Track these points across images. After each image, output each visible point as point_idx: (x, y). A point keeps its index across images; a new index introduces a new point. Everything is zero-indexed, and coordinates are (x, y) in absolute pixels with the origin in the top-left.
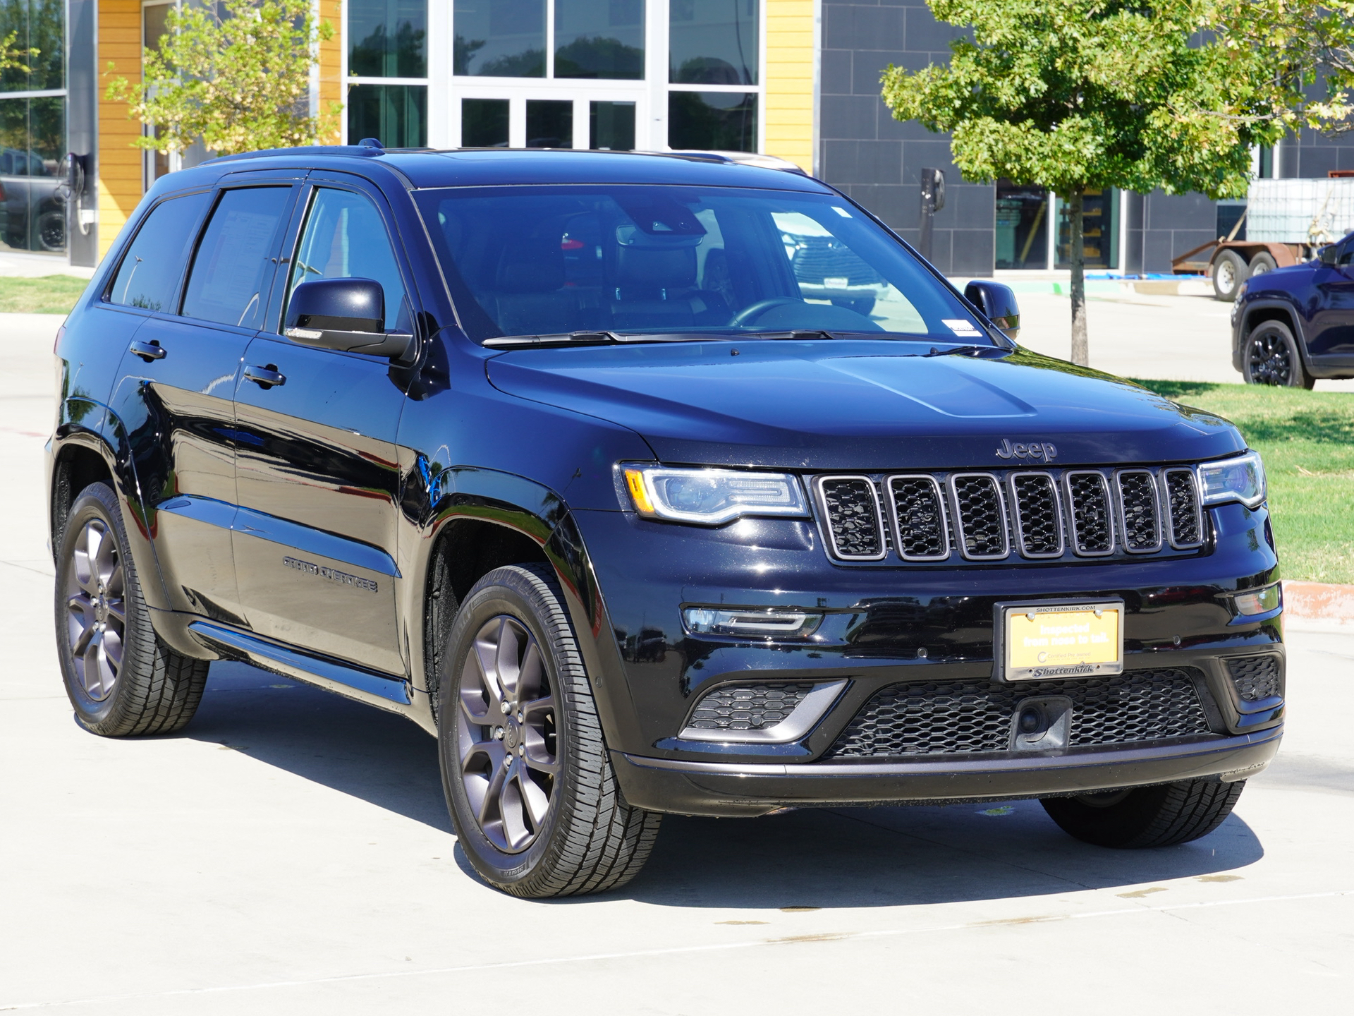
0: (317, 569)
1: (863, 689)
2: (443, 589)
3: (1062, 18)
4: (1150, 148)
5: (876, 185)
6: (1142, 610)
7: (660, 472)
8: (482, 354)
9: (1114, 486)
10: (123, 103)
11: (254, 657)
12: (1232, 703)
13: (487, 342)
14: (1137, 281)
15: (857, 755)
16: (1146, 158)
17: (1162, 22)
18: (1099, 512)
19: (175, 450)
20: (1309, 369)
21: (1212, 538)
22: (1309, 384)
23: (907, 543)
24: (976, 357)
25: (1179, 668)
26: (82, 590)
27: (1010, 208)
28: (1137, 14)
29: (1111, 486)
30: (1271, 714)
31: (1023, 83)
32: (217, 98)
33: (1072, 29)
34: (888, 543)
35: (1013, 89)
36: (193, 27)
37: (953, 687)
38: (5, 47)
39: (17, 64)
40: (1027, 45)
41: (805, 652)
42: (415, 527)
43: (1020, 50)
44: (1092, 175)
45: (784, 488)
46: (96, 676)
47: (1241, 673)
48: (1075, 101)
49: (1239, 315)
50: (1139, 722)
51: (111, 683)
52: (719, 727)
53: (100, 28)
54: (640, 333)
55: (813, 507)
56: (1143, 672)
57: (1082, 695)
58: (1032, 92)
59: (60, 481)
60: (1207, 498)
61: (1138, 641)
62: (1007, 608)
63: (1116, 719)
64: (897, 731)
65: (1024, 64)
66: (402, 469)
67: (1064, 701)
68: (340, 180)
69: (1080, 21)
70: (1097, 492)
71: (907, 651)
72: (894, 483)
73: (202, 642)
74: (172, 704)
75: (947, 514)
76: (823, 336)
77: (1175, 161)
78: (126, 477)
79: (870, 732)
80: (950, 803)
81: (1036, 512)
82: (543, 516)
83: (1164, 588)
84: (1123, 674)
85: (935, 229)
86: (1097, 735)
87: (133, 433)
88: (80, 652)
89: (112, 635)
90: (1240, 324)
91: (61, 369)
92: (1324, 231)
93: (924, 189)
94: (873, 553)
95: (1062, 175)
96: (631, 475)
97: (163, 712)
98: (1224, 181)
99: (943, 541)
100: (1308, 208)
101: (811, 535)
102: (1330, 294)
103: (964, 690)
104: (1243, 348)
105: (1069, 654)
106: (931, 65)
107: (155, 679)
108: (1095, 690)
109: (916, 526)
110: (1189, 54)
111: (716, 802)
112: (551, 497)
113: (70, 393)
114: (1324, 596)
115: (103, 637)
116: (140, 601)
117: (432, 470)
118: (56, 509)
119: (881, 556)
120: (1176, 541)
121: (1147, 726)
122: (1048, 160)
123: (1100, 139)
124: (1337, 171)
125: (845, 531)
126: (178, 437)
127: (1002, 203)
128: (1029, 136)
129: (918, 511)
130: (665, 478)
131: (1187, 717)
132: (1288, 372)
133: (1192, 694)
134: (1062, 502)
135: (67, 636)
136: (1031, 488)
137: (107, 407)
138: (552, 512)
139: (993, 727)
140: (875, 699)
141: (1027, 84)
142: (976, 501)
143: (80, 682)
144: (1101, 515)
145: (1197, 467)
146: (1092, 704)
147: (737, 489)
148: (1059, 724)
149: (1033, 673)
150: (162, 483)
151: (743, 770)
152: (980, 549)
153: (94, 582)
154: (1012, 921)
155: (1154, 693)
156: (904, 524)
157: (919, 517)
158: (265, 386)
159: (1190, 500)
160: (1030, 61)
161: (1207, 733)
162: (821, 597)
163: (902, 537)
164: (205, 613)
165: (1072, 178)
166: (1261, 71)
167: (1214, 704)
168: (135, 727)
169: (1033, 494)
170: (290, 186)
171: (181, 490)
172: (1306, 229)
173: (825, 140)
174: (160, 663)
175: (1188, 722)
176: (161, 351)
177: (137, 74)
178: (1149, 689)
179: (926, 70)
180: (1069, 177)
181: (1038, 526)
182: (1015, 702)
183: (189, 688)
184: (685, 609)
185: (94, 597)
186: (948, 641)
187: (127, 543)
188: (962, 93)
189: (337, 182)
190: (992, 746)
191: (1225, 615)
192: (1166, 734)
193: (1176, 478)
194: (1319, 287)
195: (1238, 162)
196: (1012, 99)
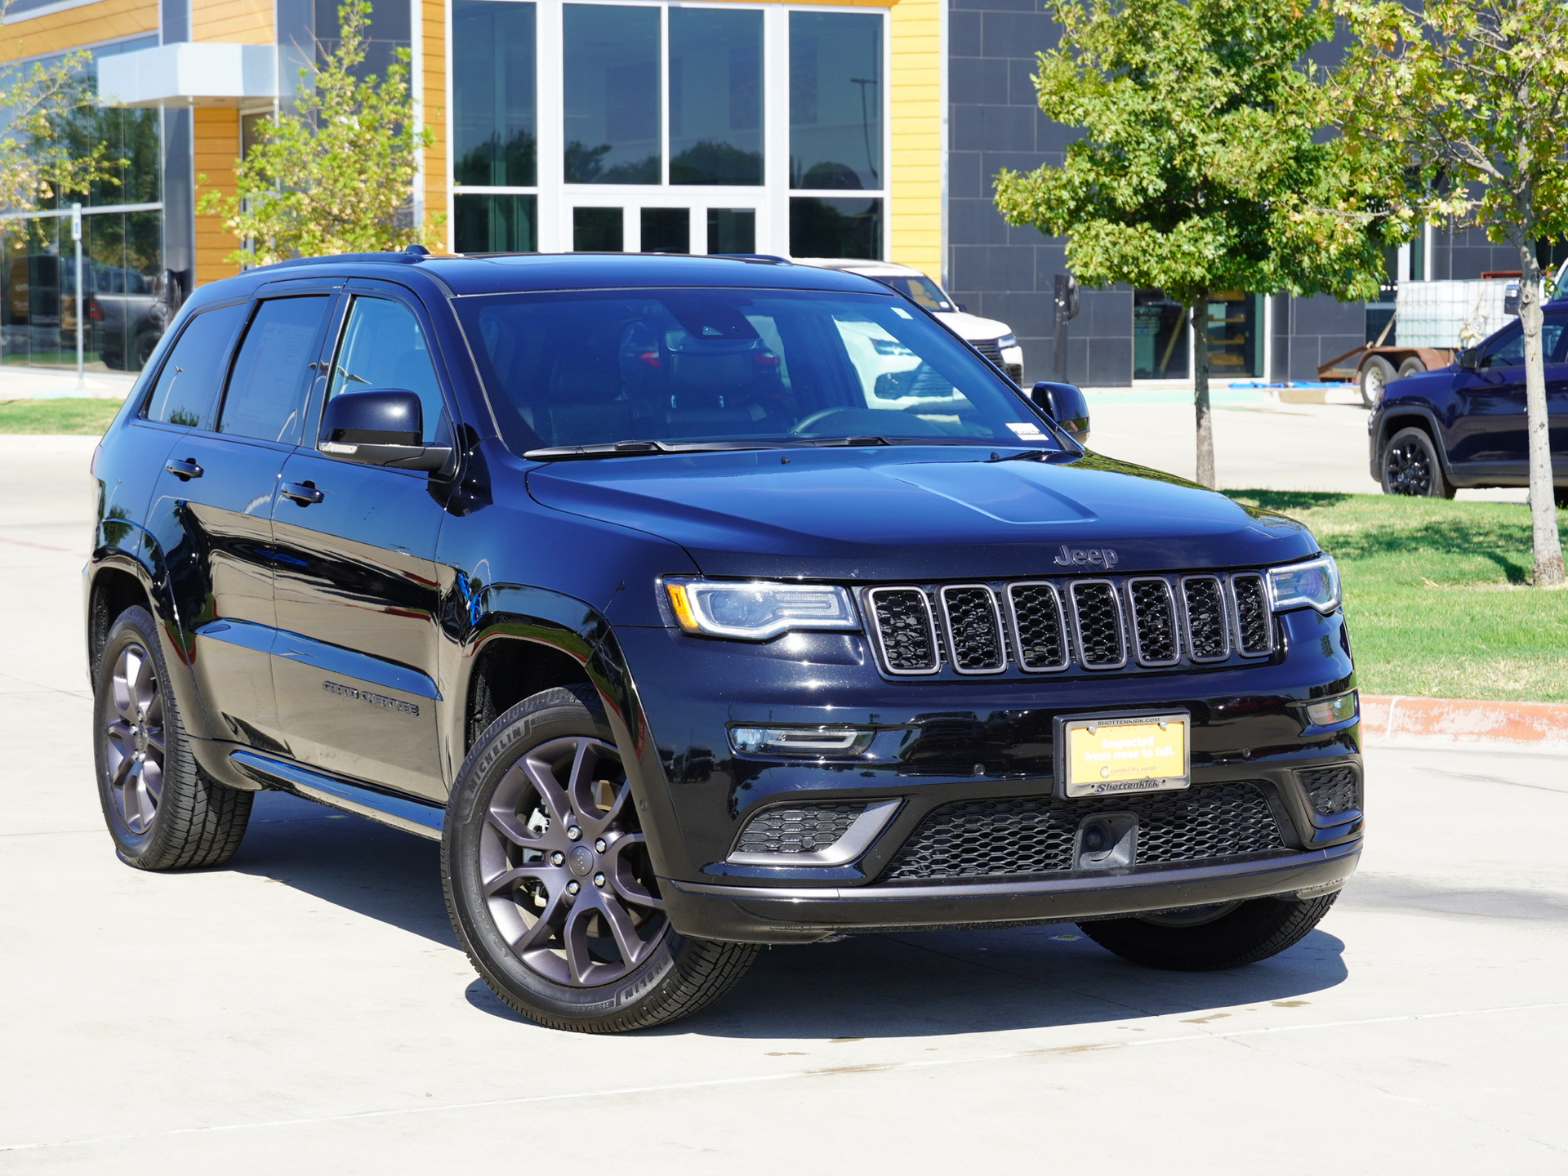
0: (358, 694)
1: (918, 808)
2: (485, 711)
3: (1180, 113)
4: (1275, 249)
5: (1008, 292)
6: (1210, 722)
7: (702, 586)
8: (522, 466)
9: (1178, 593)
10: (217, 216)
11: (299, 787)
12: (1307, 817)
13: (529, 454)
14: (1283, 390)
15: (913, 877)
16: (1271, 259)
17: (1285, 115)
18: (1164, 620)
19: (213, 571)
20: (1448, 477)
21: (1282, 645)
22: (1449, 493)
23: (964, 655)
24: (1043, 462)
25: (1249, 781)
26: (121, 717)
27: (1148, 315)
28: (1258, 109)
29: (1175, 593)
30: (1349, 827)
31: (1141, 183)
32: (314, 210)
33: (1191, 124)
34: (942, 656)
35: (1131, 189)
36: (287, 136)
37: (1013, 805)
38: (94, 159)
39: (106, 177)
40: (1143, 142)
41: (857, 771)
42: (456, 646)
43: (1136, 147)
44: (1214, 276)
45: (833, 600)
46: (135, 808)
47: (1316, 785)
48: (1197, 200)
49: (1376, 422)
50: (1209, 838)
51: (151, 815)
52: (768, 851)
53: (196, 138)
54: (688, 442)
55: (864, 619)
56: (1211, 786)
57: (1148, 811)
58: (1151, 192)
59: (98, 605)
60: (1278, 603)
61: (1207, 753)
62: (1066, 721)
63: (1184, 835)
64: (954, 852)
65: (1141, 163)
66: (442, 588)
67: (1129, 818)
68: (378, 287)
69: (1198, 116)
70: (1161, 599)
71: (963, 768)
72: (947, 593)
73: (244, 771)
74: (215, 835)
75: (1003, 624)
76: (880, 442)
77: (1301, 262)
78: (164, 599)
79: (926, 853)
80: (1013, 926)
81: (1096, 620)
82: (584, 634)
83: (1233, 698)
84: (1190, 788)
85: (1069, 338)
86: (1164, 852)
87: (169, 554)
88: (120, 782)
89: (151, 766)
90: (1377, 432)
91: (98, 491)
92: (1476, 335)
93: (1057, 295)
94: (927, 666)
95: (1182, 277)
96: (673, 589)
97: (205, 845)
98: (1354, 282)
99: (1000, 653)
100: (1459, 311)
101: (861, 649)
102: (1469, 399)
103: (1025, 807)
104: (1381, 456)
105: (1133, 769)
106: (1044, 165)
107: (196, 812)
108: (1160, 805)
109: (972, 637)
110: (1314, 150)
111: (766, 928)
112: (591, 616)
113: (107, 514)
114: (1436, 712)
115: (143, 767)
116: (180, 731)
117: (472, 586)
118: (94, 635)
119: (935, 669)
120: (1245, 649)
121: (1218, 842)
122: (1167, 262)
123: (1221, 239)
124: (1492, 272)
125: (898, 643)
126: (214, 558)
127: (1142, 310)
128: (1147, 238)
129: (973, 622)
130: (708, 592)
131: (1259, 832)
132: (1428, 482)
133: (1264, 808)
134: (1124, 611)
135: (106, 764)
136: (1092, 596)
137: (143, 528)
138: (592, 631)
139: (1056, 846)
140: (931, 818)
141: (1145, 184)
142: (1033, 611)
143: (119, 812)
144: (1165, 623)
145: (1267, 572)
146: (1160, 820)
147: (783, 602)
148: (1125, 842)
149: (1095, 788)
150: (199, 606)
151: (797, 895)
152: (1039, 660)
153: (134, 709)
154: (1066, 1049)
155: (1224, 807)
156: (959, 636)
157: (974, 629)
158: (302, 503)
159: (1260, 606)
160: (1148, 160)
161: (1281, 848)
162: (874, 713)
163: (956, 649)
164: (248, 742)
165: (1192, 280)
166: (1391, 166)
167: (1288, 818)
168: (176, 861)
169: (1093, 603)
170: (328, 295)
171: (219, 614)
172: (1457, 332)
173: (953, 246)
174: (202, 796)
175: (1261, 837)
176: (197, 469)
177: (228, 186)
178: (1218, 804)
179: (1039, 171)
180: (1189, 279)
181: (1099, 635)
182: (1078, 820)
183: (232, 821)
184: (731, 728)
185: (133, 725)
186: (1009, 757)
187: (166, 671)
188: (1077, 194)
189: (376, 290)
190: (1056, 865)
191: (1297, 728)
192: (1238, 850)
193: (1244, 584)
194: (1459, 393)
195: (1367, 262)
196: (1129, 200)
